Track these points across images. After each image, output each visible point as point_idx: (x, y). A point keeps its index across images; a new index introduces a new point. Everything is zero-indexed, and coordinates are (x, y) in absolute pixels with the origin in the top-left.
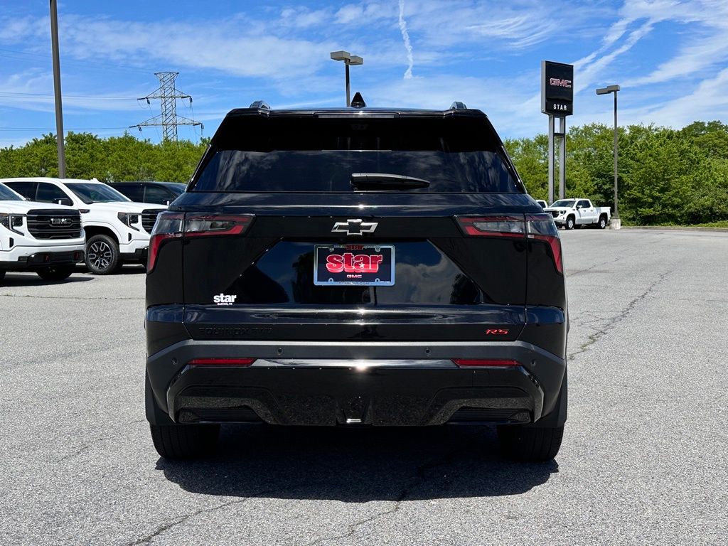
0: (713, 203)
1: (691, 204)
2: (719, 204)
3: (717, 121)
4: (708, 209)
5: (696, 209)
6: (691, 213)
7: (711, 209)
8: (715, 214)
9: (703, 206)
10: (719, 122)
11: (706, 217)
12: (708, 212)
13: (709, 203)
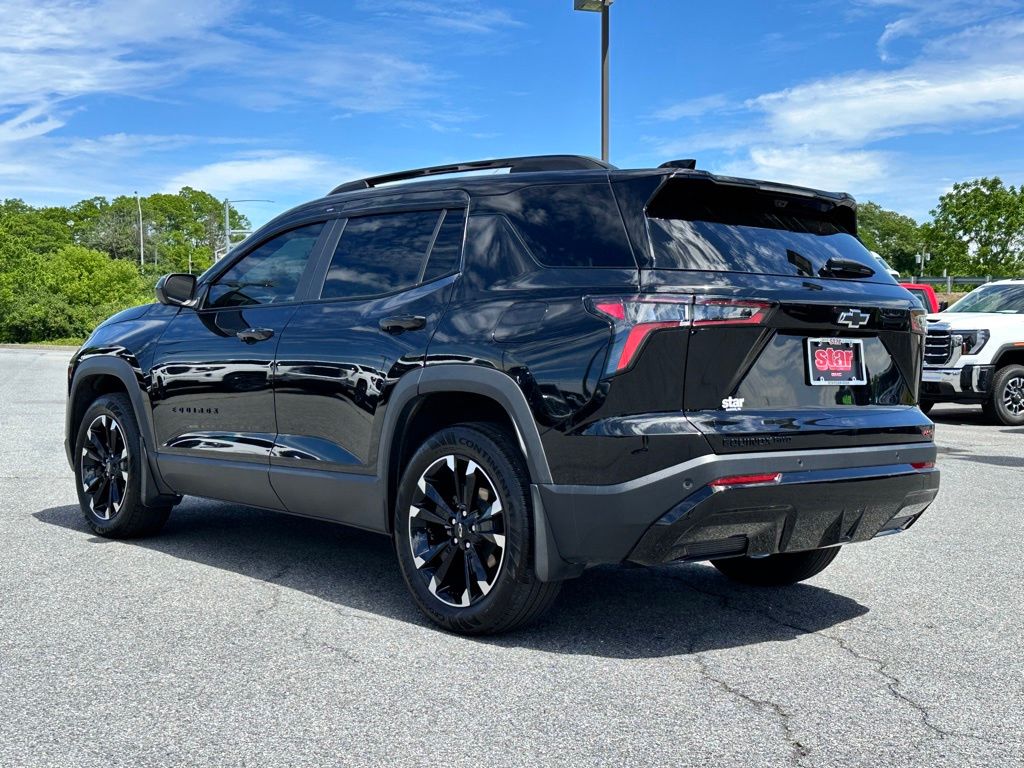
0: (47, 313)
1: (15, 314)
2: (55, 316)
3: (18, 199)
4: (39, 321)
5: (23, 321)
6: (16, 327)
7: (43, 322)
8: (50, 329)
9: (32, 317)
10: (20, 200)
11: (37, 333)
12: (39, 326)
13: (40, 314)
